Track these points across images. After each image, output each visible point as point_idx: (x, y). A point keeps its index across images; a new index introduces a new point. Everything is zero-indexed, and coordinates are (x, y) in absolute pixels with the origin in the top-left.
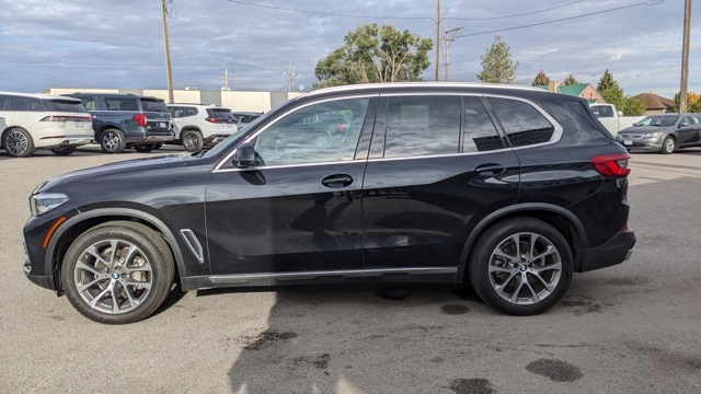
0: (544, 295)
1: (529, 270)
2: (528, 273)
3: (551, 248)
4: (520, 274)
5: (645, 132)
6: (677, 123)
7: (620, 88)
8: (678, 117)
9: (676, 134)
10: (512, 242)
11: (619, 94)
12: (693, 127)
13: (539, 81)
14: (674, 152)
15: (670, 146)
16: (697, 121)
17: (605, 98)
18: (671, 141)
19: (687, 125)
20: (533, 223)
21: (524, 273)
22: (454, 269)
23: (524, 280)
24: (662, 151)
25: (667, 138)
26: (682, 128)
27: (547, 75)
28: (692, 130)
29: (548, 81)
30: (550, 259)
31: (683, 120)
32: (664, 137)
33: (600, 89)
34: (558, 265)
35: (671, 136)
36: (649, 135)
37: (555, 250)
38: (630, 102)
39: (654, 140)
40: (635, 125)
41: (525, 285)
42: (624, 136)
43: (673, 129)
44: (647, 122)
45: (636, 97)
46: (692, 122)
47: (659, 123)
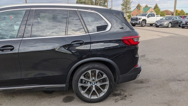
0: (102, 95)
1: (96, 84)
2: (95, 86)
3: (105, 76)
4: (92, 86)
5: (163, 21)
6: (172, 19)
7: (160, 8)
8: (173, 17)
9: (172, 22)
10: (88, 73)
11: (159, 10)
12: (177, 20)
13: (138, 6)
14: (171, 27)
15: (170, 25)
16: (178, 18)
17: (155, 11)
18: (170, 24)
19: (175, 20)
20: (97, 65)
21: (94, 86)
22: (64, 85)
23: (94, 89)
24: (167, 27)
25: (169, 23)
26: (174, 20)
27: (140, 5)
28: (176, 21)
29: (140, 6)
30: (104, 80)
31: (174, 18)
32: (168, 23)
33: (154, 9)
34: (107, 83)
35: (170, 22)
36: (164, 22)
37: (106, 76)
38: (162, 12)
39: (165, 24)
40: (161, 19)
41: (94, 91)
42: (157, 23)
43: (171, 21)
44: (164, 18)
45: (164, 11)
46: (176, 18)
47: (167, 19)
